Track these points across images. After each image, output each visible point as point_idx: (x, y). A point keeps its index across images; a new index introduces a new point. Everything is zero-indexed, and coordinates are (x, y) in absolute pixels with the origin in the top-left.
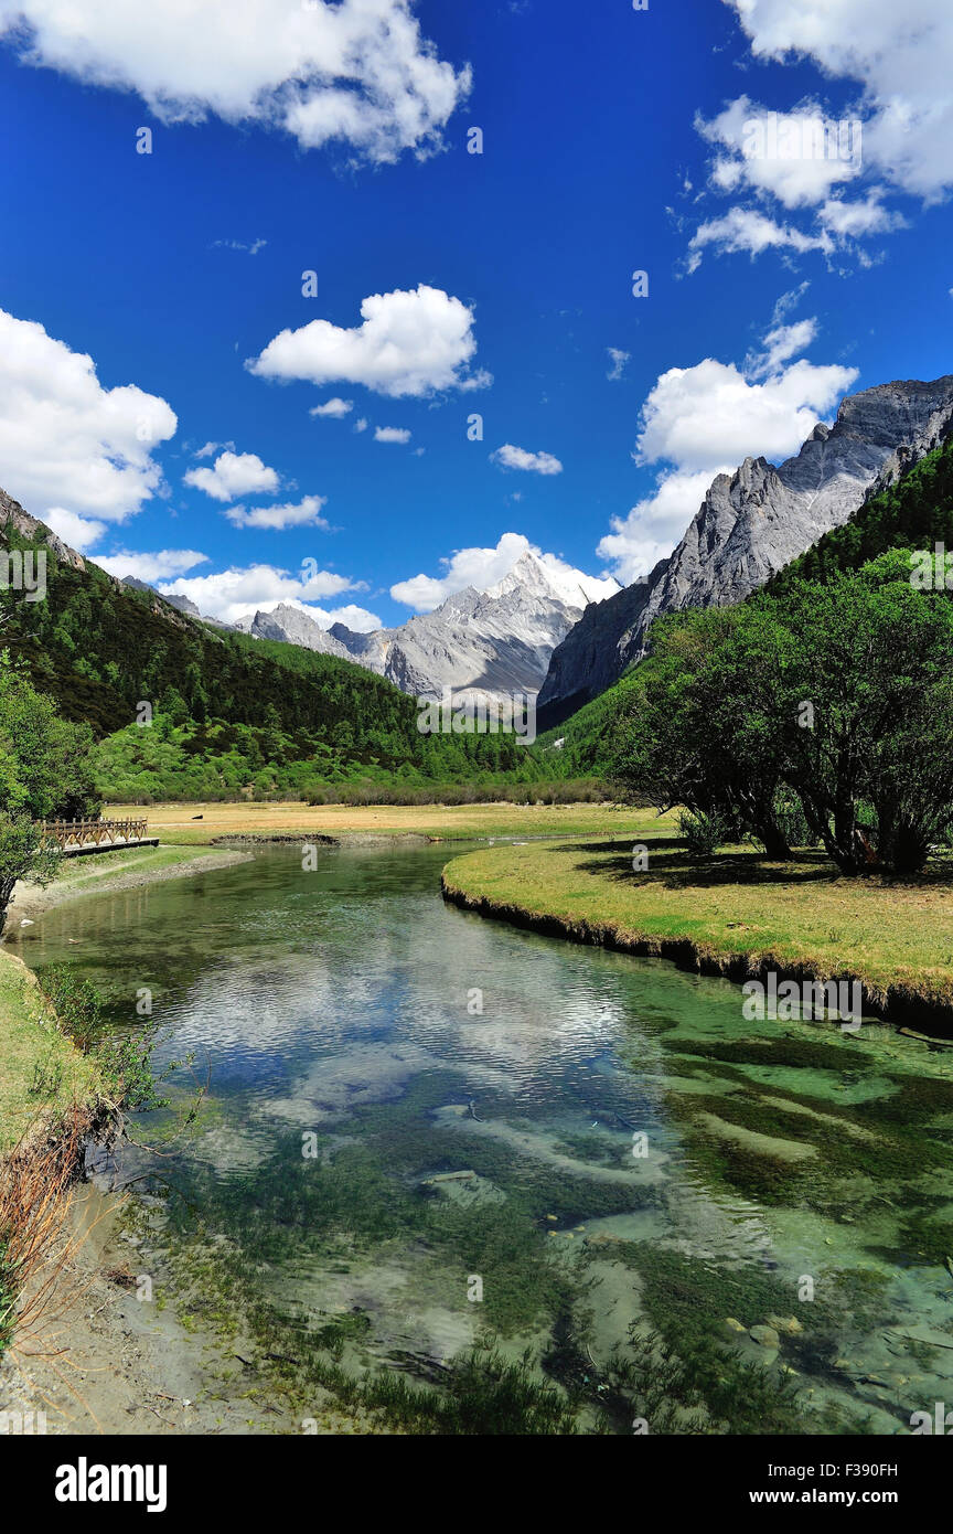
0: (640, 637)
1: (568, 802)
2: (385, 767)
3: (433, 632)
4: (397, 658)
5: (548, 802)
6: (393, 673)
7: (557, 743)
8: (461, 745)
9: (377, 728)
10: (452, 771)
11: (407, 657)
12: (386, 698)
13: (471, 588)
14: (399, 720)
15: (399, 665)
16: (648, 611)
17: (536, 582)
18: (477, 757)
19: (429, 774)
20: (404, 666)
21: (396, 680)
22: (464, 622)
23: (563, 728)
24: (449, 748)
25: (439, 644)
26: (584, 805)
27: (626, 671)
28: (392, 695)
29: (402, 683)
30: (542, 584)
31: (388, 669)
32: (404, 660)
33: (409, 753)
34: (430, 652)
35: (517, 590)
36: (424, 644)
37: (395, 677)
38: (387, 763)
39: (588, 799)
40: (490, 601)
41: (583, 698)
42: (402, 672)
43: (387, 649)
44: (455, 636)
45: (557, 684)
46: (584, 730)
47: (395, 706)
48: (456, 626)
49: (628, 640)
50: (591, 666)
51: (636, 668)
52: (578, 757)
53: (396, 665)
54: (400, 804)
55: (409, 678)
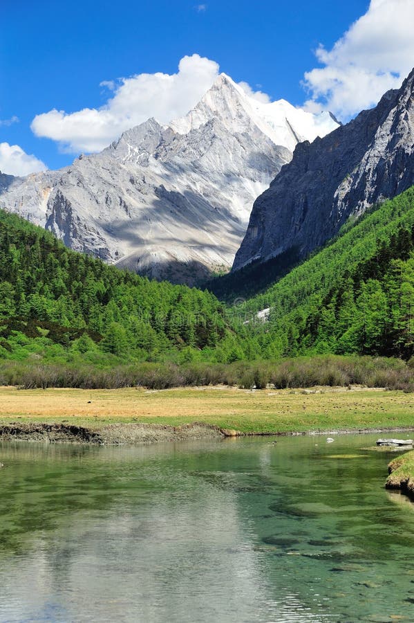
0: (363, 184)
1: (308, 385)
2: (56, 341)
3: (105, 175)
4: (61, 206)
5: (281, 385)
6: (56, 226)
7: (261, 314)
8: (148, 315)
9: (41, 292)
10: (141, 346)
11: (73, 206)
12: (51, 255)
13: (152, 121)
14: (68, 283)
15: (64, 216)
16: (372, 153)
17: (234, 114)
18: (166, 330)
19: (112, 350)
20: (69, 218)
21: (60, 235)
22: (145, 163)
23: (268, 295)
24: (132, 318)
25: (112, 190)
26: (328, 389)
27: (345, 227)
28: (58, 252)
29: (67, 238)
30: (240, 117)
31: (50, 221)
32: (69, 210)
33: (82, 324)
34: (102, 199)
35: (210, 124)
36: (94, 190)
37: (57, 231)
38: (58, 336)
39: (331, 382)
40: (176, 137)
41: (290, 259)
42: (67, 225)
43: (48, 195)
44: (132, 181)
45: (260, 242)
46: (295, 298)
47: (63, 265)
48: (134, 169)
49: (348, 189)
50: (302, 221)
51: (357, 223)
52: (295, 331)
53: (59, 216)
54: (87, 387)
55: (75, 232)
